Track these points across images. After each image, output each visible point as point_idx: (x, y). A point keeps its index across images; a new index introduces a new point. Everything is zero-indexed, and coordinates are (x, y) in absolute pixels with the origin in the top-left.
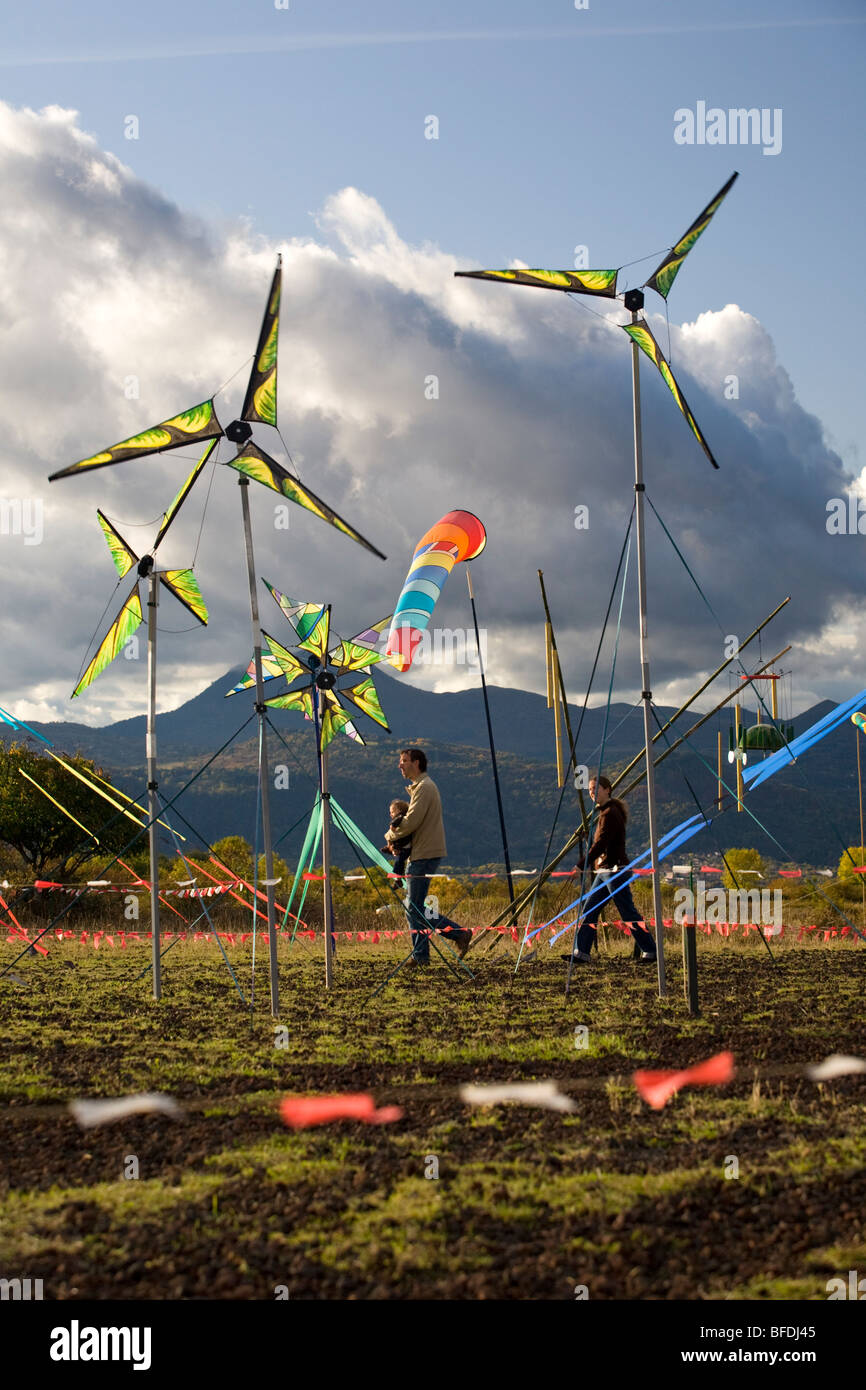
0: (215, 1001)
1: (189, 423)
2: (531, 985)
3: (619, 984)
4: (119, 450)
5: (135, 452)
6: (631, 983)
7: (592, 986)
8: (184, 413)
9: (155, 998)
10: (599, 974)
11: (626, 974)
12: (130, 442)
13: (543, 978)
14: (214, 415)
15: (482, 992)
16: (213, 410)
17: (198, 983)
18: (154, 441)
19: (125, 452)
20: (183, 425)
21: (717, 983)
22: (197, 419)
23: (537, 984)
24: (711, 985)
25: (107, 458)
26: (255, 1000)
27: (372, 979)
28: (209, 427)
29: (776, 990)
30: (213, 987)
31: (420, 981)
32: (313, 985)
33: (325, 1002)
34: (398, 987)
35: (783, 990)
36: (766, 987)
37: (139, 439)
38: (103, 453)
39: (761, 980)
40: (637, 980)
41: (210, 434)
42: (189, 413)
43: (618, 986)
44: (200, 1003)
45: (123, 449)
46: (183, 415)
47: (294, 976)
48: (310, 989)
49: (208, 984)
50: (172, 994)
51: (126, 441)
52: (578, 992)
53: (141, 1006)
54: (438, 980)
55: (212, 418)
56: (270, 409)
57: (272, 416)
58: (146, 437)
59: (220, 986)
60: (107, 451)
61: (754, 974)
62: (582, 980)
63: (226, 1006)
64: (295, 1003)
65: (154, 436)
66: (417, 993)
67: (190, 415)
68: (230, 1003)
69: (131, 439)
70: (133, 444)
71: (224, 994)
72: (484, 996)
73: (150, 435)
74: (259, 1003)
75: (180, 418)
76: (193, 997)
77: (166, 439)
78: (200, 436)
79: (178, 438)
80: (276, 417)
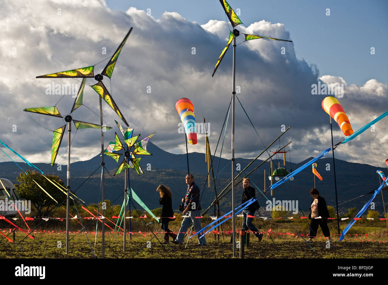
0: (85, 255)
1: (84, 72)
2: (192, 252)
3: (222, 252)
4: (60, 74)
5: (64, 76)
6: (226, 252)
7: (212, 253)
8: (84, 68)
9: (66, 253)
10: (216, 248)
11: (225, 248)
12: (64, 72)
13: (197, 249)
14: (93, 71)
15: (174, 254)
16: (93, 69)
17: (82, 249)
18: (71, 74)
19: (61, 75)
20: (82, 71)
21: (255, 252)
22: (87, 71)
23: (193, 252)
24: (253, 253)
25: (56, 75)
26: (98, 255)
27: (139, 249)
28: (90, 74)
29: (275, 256)
30: (87, 250)
31: (155, 249)
32: (119, 250)
33: (121, 256)
34: (147, 251)
35: (277, 255)
36: (272, 254)
37: (67, 73)
38: (55, 74)
39: (271, 252)
40: (228, 251)
41: (90, 76)
42: (85, 68)
43: (221, 253)
44: (80, 255)
45: (61, 74)
46: (83, 68)
47: (114, 247)
48: (118, 251)
49: (86, 249)
50: (72, 252)
51: (63, 72)
52: (206, 255)
53: (61, 256)
54: (161, 249)
55: (92, 71)
56: (110, 72)
57: (110, 75)
58: (69, 72)
59: (89, 249)
60: (56, 74)
61: (269, 249)
62: (210, 250)
63: (89, 256)
64: (111, 256)
65: (72, 73)
66: (152, 254)
67: (85, 69)
68: (90, 255)
69: (65, 72)
70: (65, 73)
71: (89, 252)
72: (175, 255)
73: (71, 72)
74: (99, 256)
75: (82, 69)
76: (78, 253)
77: (75, 74)
78: (86, 76)
79: (79, 75)
80: (111, 75)
